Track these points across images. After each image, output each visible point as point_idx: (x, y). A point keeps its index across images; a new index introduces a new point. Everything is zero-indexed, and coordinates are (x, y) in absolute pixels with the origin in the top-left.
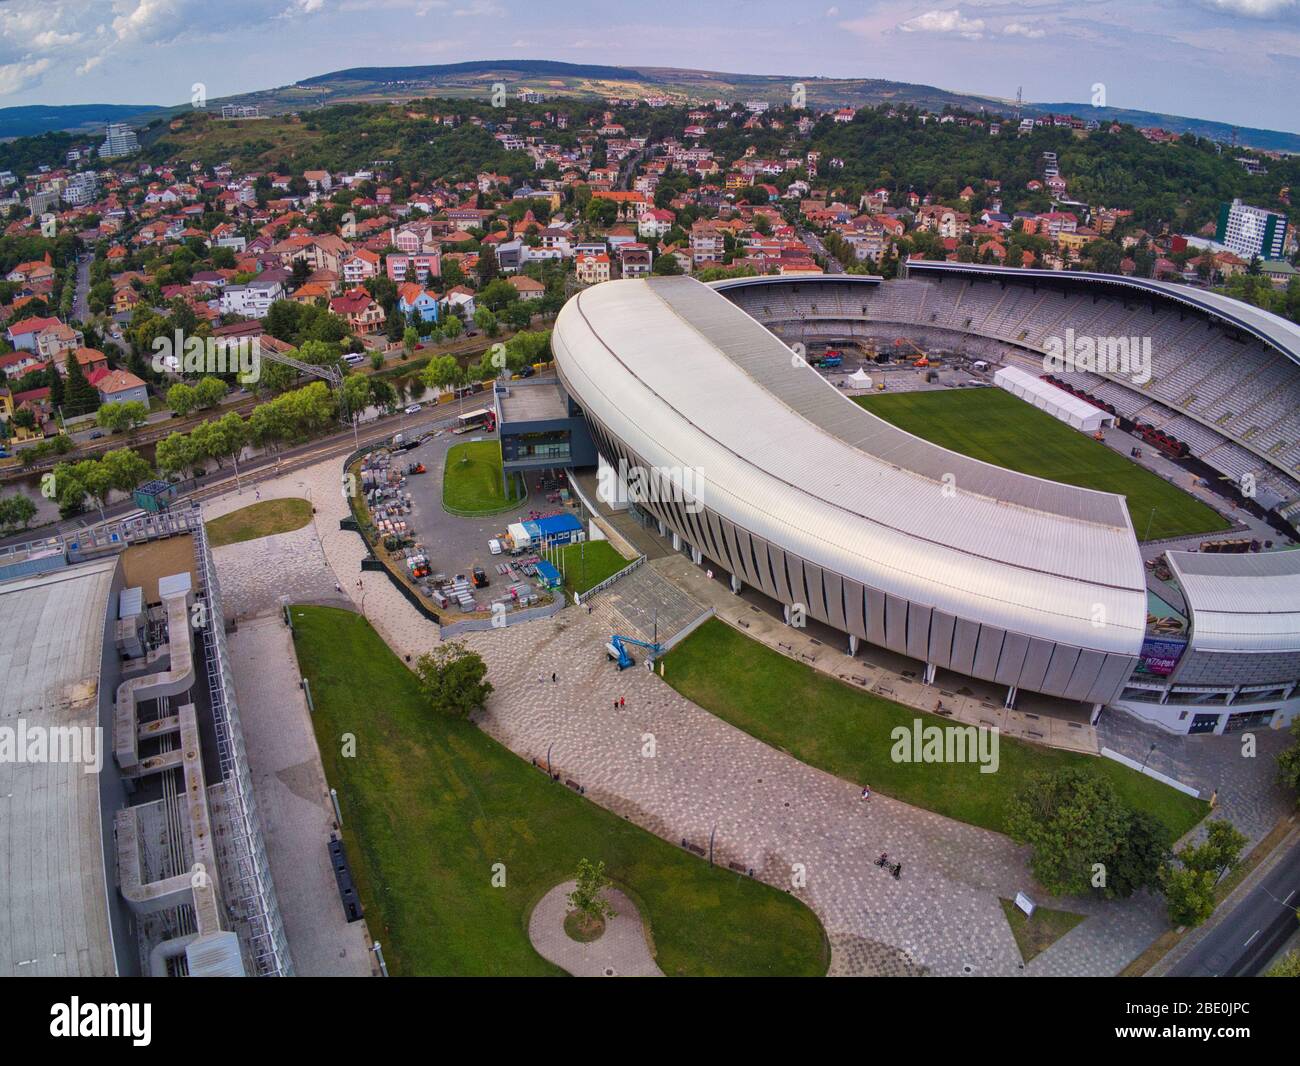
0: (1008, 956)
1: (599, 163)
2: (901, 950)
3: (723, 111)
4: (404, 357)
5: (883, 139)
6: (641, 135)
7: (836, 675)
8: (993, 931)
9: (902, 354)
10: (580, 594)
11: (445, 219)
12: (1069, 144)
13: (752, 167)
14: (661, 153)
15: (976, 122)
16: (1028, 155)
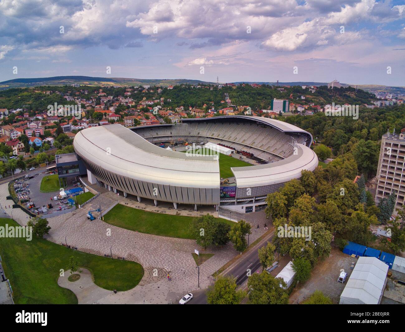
0: (193, 265)
1: (98, 103)
2: (164, 269)
3: (137, 88)
4: (30, 157)
5: (181, 93)
6: (111, 95)
7: (151, 211)
8: (189, 260)
9: (181, 143)
10: (80, 205)
11: (47, 120)
12: (232, 90)
13: (145, 103)
14: (117, 100)
15: (207, 87)
16: (221, 94)
